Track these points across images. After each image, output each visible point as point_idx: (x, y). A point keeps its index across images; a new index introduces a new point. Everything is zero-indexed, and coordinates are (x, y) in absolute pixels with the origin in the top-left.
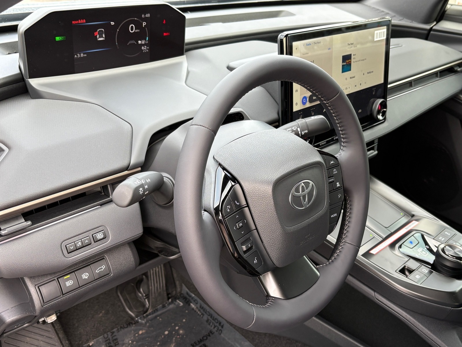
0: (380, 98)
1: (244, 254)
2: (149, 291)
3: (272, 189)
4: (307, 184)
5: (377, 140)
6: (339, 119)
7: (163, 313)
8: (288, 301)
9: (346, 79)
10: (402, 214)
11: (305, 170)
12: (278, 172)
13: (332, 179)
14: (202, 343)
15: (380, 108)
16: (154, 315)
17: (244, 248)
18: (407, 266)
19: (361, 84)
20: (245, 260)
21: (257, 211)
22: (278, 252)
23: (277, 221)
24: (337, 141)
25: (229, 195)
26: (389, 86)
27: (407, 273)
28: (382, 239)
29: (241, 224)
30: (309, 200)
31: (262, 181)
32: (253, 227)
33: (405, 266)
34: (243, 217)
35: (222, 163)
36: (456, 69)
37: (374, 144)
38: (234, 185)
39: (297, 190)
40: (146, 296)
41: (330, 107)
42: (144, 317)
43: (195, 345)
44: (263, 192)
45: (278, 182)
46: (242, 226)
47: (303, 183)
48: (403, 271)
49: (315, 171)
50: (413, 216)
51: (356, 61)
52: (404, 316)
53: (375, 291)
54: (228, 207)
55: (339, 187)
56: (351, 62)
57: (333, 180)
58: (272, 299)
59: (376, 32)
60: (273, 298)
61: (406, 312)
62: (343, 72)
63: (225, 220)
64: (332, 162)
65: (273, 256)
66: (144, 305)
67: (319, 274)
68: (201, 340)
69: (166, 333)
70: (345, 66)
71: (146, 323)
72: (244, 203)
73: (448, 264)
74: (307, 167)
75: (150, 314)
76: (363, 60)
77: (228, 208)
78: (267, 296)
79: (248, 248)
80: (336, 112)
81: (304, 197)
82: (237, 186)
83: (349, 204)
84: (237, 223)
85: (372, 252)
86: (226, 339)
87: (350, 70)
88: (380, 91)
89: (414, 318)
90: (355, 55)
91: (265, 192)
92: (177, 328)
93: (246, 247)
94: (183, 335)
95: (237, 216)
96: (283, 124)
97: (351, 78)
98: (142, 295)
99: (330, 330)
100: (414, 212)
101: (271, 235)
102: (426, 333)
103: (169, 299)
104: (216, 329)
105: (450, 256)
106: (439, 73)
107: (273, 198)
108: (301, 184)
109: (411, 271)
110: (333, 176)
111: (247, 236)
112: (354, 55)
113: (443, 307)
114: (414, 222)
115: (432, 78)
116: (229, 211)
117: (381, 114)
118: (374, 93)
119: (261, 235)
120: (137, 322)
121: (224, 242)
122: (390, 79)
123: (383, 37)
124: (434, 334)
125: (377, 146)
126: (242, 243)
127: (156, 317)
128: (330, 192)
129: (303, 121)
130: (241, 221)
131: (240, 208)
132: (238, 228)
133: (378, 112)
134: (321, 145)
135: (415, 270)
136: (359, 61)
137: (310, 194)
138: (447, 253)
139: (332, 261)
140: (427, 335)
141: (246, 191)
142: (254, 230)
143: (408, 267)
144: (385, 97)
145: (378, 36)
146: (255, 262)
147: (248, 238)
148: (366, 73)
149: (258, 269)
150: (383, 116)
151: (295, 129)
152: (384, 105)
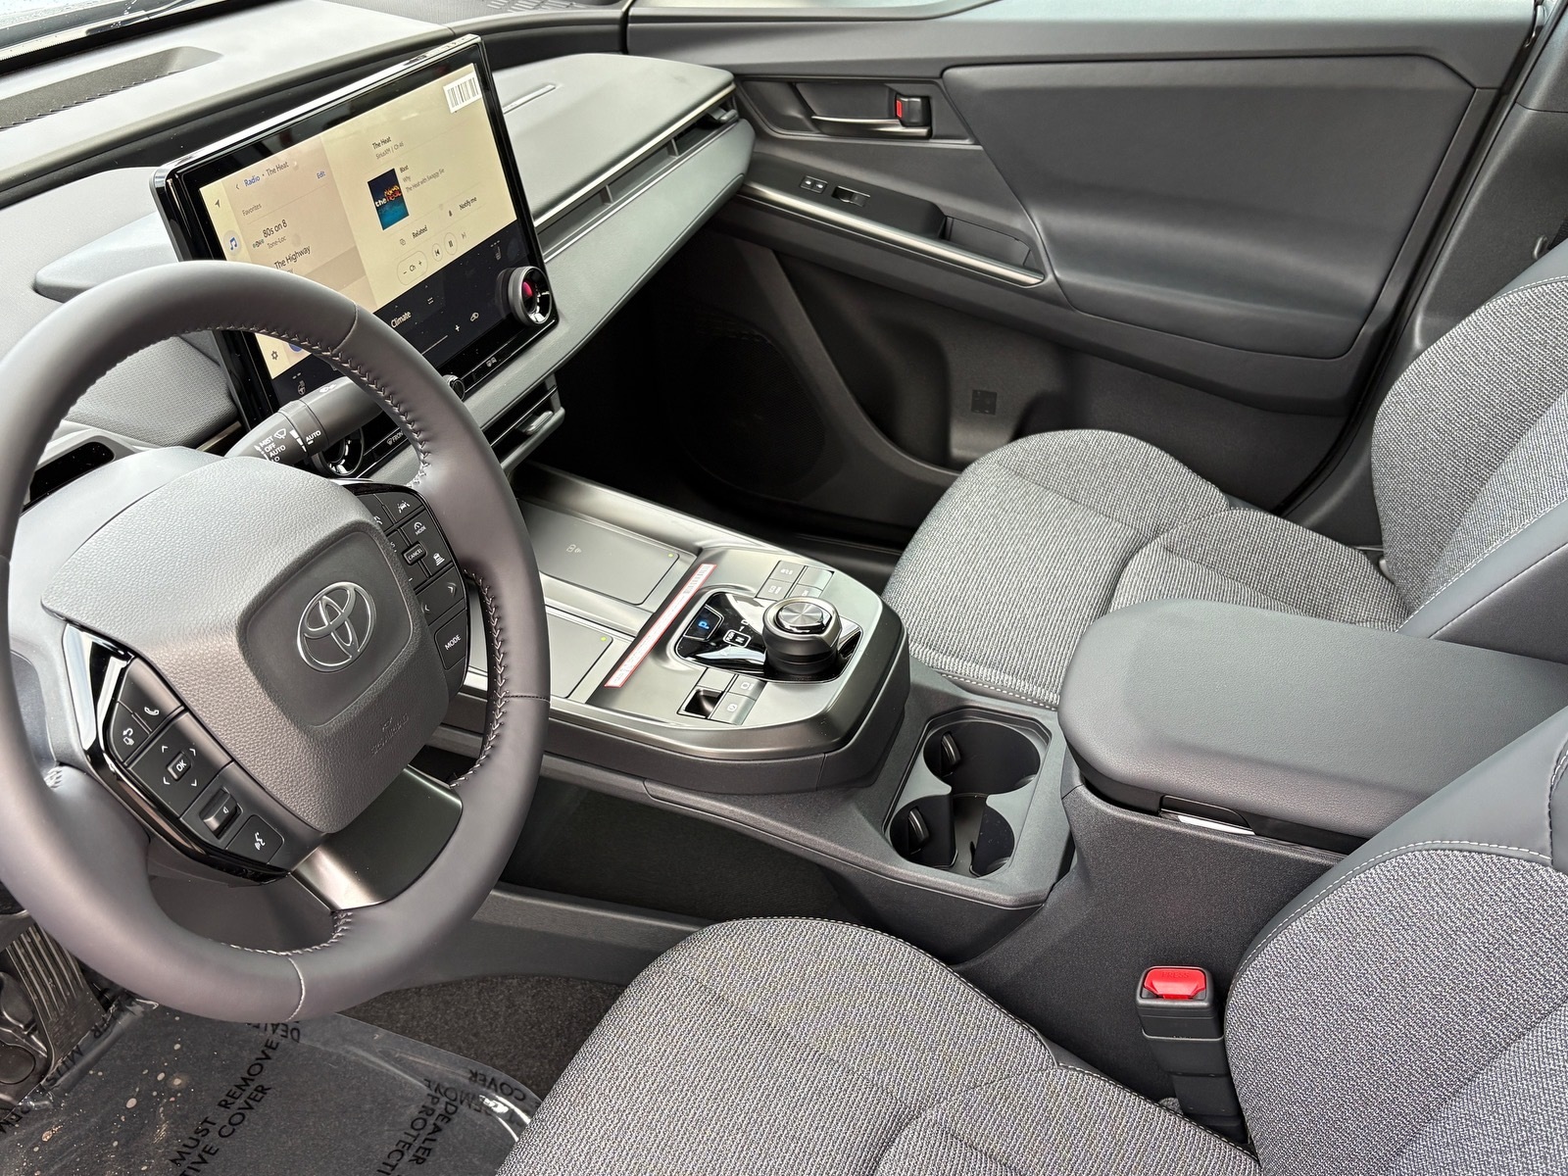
0: (522, 264)
1: (219, 838)
2: (34, 1011)
3: (237, 644)
4: (339, 595)
5: (553, 376)
6: (385, 386)
7: (103, 1053)
8: (390, 903)
9: (402, 242)
10: (671, 555)
11: (322, 558)
12: (242, 592)
13: (416, 549)
14: (253, 1086)
15: (530, 291)
16: (75, 1069)
17: (213, 822)
18: (702, 689)
19: (451, 244)
20: (226, 851)
21: (217, 715)
22: (314, 796)
23: (283, 721)
24: (403, 444)
25: (119, 700)
26: (536, 223)
27: (707, 706)
28: (633, 639)
29: (182, 764)
30: (360, 635)
31: (202, 630)
32: (223, 759)
33: (698, 692)
34: (181, 742)
35: (73, 616)
36: (716, 117)
37: (548, 392)
38: (128, 666)
39: (315, 619)
40: (27, 1027)
41: (347, 363)
42: (42, 1089)
43: (230, 1100)
44: (215, 661)
45: (249, 620)
46: (186, 770)
47: (326, 594)
48: (696, 706)
49: (354, 552)
50: (699, 551)
51: (416, 183)
52: (726, 813)
53: (643, 779)
54: (125, 733)
55: (443, 565)
56: (400, 192)
57: (419, 551)
58: (347, 917)
59: (446, 88)
60: (349, 914)
61: (728, 802)
62: (384, 227)
63: (129, 771)
64: (403, 506)
65: (304, 812)
66: (32, 1056)
67: (458, 802)
68: (244, 1079)
69: (132, 1103)
70: (387, 208)
71: (56, 1104)
72: (171, 704)
73: (797, 651)
74: (323, 549)
75: (60, 1073)
76: (435, 176)
77: (127, 735)
78: (333, 912)
79: (223, 819)
80: (369, 371)
81: (341, 630)
82: (138, 668)
83: (489, 595)
84: (167, 766)
85: (611, 683)
86: (318, 1045)
87: (406, 214)
88: (516, 246)
89: (753, 810)
90: (406, 168)
91: (220, 657)
92: (161, 1076)
93: (216, 817)
94: (184, 1090)
95: (163, 747)
96: (254, 424)
97: (415, 235)
98: (16, 1029)
99: (576, 913)
100: (700, 540)
101: (279, 761)
102: (787, 836)
103: (106, 1006)
104: (279, 1032)
105: (795, 630)
106: (673, 141)
107: (249, 666)
108: (320, 599)
109: (714, 699)
110: (417, 543)
111: (213, 788)
112: (402, 170)
113: (806, 758)
114: (704, 566)
115: (661, 159)
116: (131, 742)
117: (538, 308)
118: (498, 257)
119: (252, 772)
120: (27, 1111)
121: (148, 829)
122: (534, 203)
123: (474, 95)
124: (805, 830)
125: (557, 393)
126: (200, 813)
127: (84, 1072)
128: (418, 589)
129: (297, 408)
130: (181, 755)
131: (166, 722)
132: (175, 777)
133: (529, 304)
134: (390, 443)
135: (723, 693)
136: (424, 181)
137: (358, 616)
138: (787, 626)
139: (488, 756)
140: (791, 838)
141: (166, 673)
142: (229, 764)
143: (704, 691)
144: (535, 259)
145: (459, 99)
146: (257, 846)
147: (218, 793)
148: (456, 210)
149: (275, 861)
150: (543, 312)
151: (283, 437)
152: (539, 281)
